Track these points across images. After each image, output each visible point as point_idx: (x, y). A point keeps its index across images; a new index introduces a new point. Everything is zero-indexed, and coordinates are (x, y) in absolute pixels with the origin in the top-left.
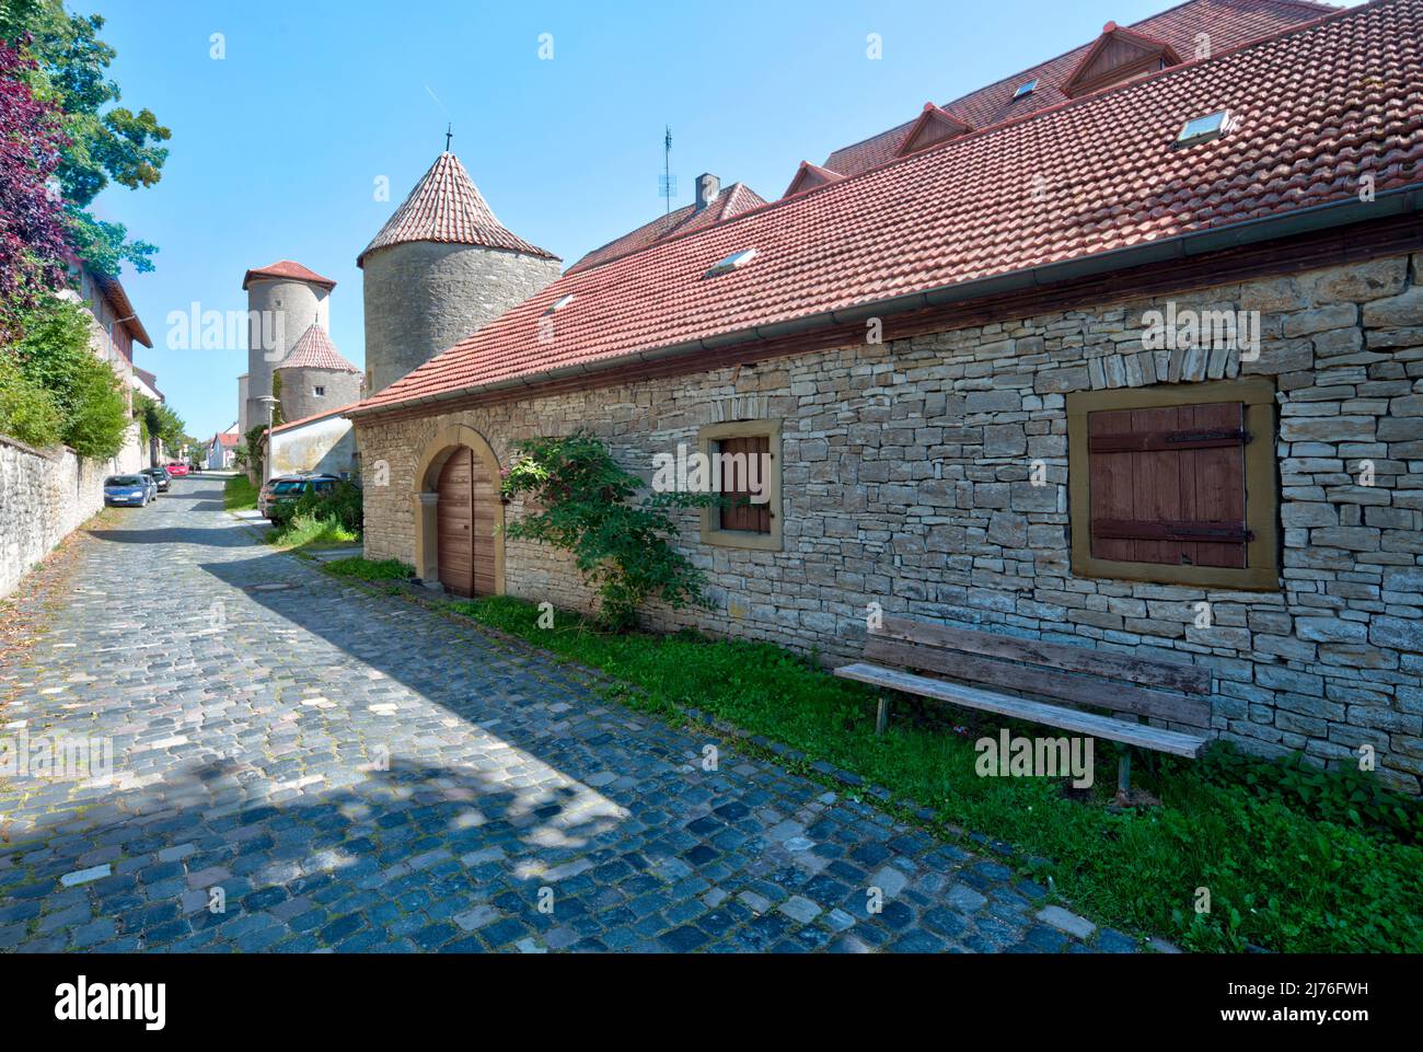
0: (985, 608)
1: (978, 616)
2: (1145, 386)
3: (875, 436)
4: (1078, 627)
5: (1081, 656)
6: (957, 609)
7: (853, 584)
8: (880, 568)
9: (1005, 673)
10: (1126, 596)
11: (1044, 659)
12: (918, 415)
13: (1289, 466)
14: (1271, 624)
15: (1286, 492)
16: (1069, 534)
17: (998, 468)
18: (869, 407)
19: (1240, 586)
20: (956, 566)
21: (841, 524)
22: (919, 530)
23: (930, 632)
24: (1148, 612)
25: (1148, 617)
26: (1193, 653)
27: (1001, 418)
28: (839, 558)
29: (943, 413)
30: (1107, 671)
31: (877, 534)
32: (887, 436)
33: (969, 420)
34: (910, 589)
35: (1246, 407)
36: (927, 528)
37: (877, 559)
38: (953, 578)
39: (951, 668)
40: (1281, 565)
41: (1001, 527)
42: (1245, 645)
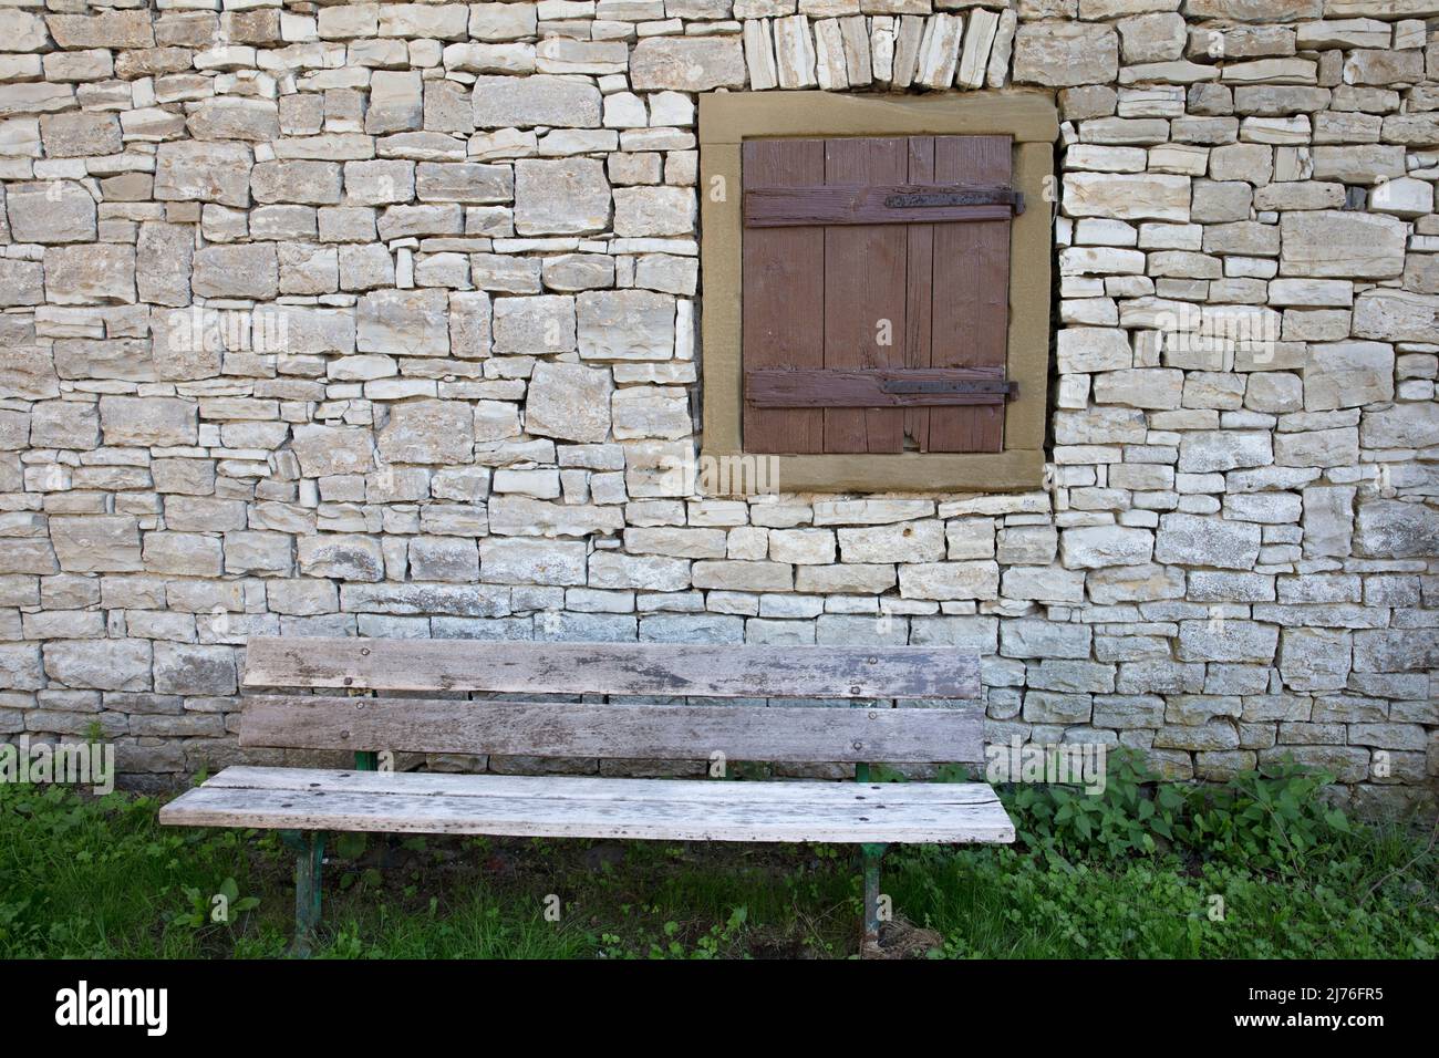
0: (520, 582)
1: (504, 602)
2: (851, 90)
3: (237, 177)
4: (712, 596)
5: (751, 663)
6: (455, 591)
7: (194, 560)
8: (261, 514)
9: (595, 727)
10: (801, 525)
11: (678, 682)
12: (352, 125)
13: (1073, 260)
14: (1030, 548)
15: (1066, 309)
16: (696, 406)
17: (548, 261)
18: (212, 99)
19: (991, 484)
20: (453, 493)
21: (149, 412)
22: (361, 413)
23: (410, 660)
24: (838, 550)
25: (838, 559)
26: (910, 617)
27: (554, 143)
28: (150, 499)
29: (418, 122)
30: (801, 687)
31: (251, 432)
32: (268, 179)
33: (480, 144)
34: (344, 557)
35: (1016, 145)
36: (380, 409)
37: (254, 491)
38: (446, 520)
39: (470, 739)
40: (1050, 443)
41: (553, 396)
42: (989, 592)
